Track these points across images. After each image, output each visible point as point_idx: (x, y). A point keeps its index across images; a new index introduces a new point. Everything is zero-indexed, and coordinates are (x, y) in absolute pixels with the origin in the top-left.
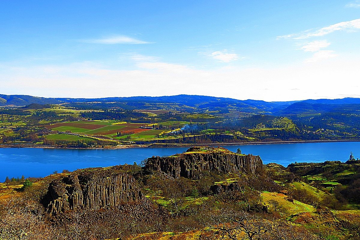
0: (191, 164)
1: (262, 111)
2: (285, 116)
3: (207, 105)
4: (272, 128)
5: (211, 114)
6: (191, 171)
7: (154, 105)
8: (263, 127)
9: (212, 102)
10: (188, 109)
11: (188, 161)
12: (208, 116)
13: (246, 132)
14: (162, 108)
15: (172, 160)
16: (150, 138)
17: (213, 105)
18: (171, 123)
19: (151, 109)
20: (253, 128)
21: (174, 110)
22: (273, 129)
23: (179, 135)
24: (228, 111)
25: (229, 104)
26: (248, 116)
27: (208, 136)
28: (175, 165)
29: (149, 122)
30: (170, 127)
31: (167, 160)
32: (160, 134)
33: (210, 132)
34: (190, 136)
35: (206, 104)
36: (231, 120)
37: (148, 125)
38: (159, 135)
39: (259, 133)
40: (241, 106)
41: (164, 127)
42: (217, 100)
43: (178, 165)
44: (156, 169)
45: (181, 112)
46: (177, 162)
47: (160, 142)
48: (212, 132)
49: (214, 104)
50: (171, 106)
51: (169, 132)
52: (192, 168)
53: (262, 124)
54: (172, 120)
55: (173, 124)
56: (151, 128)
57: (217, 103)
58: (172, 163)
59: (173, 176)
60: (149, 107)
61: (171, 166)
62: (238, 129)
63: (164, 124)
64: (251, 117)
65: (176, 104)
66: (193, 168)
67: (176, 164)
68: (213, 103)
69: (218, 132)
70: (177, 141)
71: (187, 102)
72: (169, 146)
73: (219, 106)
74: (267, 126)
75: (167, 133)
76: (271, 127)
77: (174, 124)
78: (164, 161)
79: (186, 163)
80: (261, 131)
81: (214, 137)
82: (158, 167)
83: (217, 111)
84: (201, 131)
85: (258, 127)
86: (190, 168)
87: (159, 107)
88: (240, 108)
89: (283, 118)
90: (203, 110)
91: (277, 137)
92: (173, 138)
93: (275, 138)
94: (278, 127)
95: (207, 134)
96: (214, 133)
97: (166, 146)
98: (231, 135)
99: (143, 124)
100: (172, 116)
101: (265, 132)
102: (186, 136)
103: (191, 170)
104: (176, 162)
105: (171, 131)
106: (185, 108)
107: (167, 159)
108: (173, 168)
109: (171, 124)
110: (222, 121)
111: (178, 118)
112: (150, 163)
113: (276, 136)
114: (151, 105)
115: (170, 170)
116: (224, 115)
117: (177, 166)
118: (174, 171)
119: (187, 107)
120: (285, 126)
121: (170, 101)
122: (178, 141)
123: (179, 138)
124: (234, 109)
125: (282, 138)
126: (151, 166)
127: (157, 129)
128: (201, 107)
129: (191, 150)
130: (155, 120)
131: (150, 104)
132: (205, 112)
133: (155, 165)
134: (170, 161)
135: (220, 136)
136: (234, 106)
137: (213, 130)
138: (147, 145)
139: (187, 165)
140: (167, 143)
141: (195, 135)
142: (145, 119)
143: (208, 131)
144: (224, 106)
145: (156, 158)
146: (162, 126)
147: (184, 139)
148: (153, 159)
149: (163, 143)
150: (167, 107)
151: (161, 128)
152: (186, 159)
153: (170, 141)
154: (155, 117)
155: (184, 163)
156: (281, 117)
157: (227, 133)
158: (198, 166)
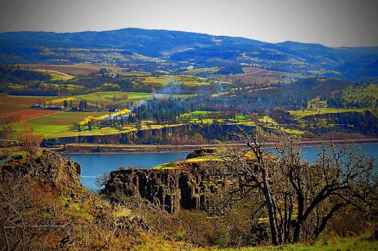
0: (201, 183)
1: (319, 70)
2: (372, 80)
3: (190, 54)
4: (343, 107)
5: (201, 74)
6: (202, 198)
7: (64, 52)
8: (322, 107)
9: (201, 46)
10: (145, 62)
11: (197, 177)
12: (194, 79)
13: (283, 118)
14: (83, 61)
15: (164, 175)
16: (58, 131)
17: (205, 55)
18: (106, 97)
19: (58, 63)
20: (299, 109)
21: (111, 66)
22: (345, 111)
23: (127, 125)
24: (238, 70)
25: (242, 51)
26: (288, 81)
27: (196, 126)
28: (171, 185)
29: (54, 93)
30: (105, 106)
31: (152, 176)
32: (82, 123)
33: (200, 117)
34: (153, 127)
35: (188, 53)
36: (248, 90)
37: (53, 101)
38: (79, 126)
39: (314, 120)
40: (271, 58)
41: (91, 106)
42: (214, 43)
43: (175, 186)
44: (130, 193)
45: (129, 71)
46: (174, 179)
47: (83, 141)
48: (206, 118)
49: (207, 52)
50: (105, 56)
51: (103, 117)
52: (203, 192)
53: (321, 100)
54: (110, 89)
55: (112, 99)
56: (60, 109)
57: (215, 50)
58: (162, 181)
59: (166, 208)
60: (50, 57)
61: (161, 188)
62: (266, 111)
63: (91, 98)
64: (296, 83)
65: (117, 52)
66: (207, 191)
67: (172, 183)
68: (205, 49)
69: (220, 118)
70: (123, 139)
71: (141, 46)
72: (104, 151)
73: (219, 55)
74: (332, 104)
75: (98, 121)
76: (340, 106)
77: (114, 99)
78: (147, 177)
79: (191, 182)
80: (318, 116)
81: (211, 130)
82: (134, 188)
83: (214, 69)
84: (179, 115)
85: (311, 107)
86: (200, 192)
87: (76, 58)
88: (268, 61)
89: (368, 85)
90: (181, 65)
91: (356, 131)
92: (114, 131)
93: (349, 132)
94: (357, 106)
95: (193, 124)
96: (210, 121)
97: (97, 150)
98: (250, 124)
99: (39, 100)
100: (109, 79)
101: (327, 118)
102: (144, 127)
103: (203, 196)
104: (171, 178)
105: (108, 116)
106: (138, 61)
107: (152, 173)
108: (167, 191)
109: (108, 98)
110: (227, 91)
111: (125, 85)
112: (117, 181)
113: (351, 128)
114: (56, 51)
115: (160, 196)
116: (232, 79)
117: (174, 188)
118: (168, 197)
119: (142, 57)
120: (371, 105)
121: (102, 43)
122: (127, 138)
123: (126, 131)
124: (255, 63)
125: (365, 132)
126: (121, 188)
127: (74, 110)
128: (176, 57)
129: (198, 153)
130: (68, 88)
131: (54, 51)
132: (186, 70)
133: (129, 185)
134: (158, 176)
135: (225, 127)
136: (254, 56)
137: (209, 115)
138: (52, 147)
139: (195, 186)
140: (99, 143)
141: (166, 124)
142: (43, 88)
143: (194, 116)
144: (229, 56)
145: (129, 172)
146: (85, 103)
147: (140, 133)
148: (124, 174)
149: (91, 143)
150: (96, 58)
151: (83, 107)
152: (192, 172)
153: (106, 139)
154: (68, 82)
155: (188, 181)
156: (362, 83)
157: (240, 120)
158: (216, 187)
